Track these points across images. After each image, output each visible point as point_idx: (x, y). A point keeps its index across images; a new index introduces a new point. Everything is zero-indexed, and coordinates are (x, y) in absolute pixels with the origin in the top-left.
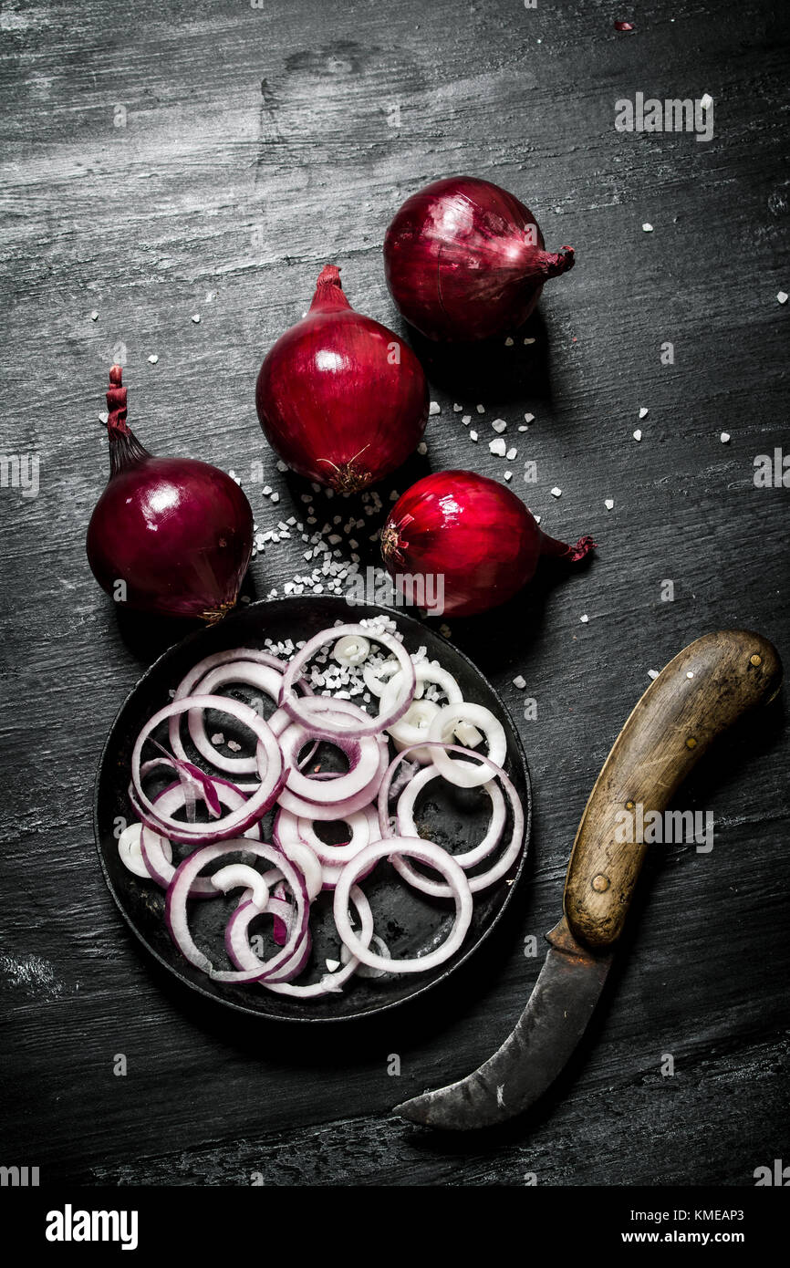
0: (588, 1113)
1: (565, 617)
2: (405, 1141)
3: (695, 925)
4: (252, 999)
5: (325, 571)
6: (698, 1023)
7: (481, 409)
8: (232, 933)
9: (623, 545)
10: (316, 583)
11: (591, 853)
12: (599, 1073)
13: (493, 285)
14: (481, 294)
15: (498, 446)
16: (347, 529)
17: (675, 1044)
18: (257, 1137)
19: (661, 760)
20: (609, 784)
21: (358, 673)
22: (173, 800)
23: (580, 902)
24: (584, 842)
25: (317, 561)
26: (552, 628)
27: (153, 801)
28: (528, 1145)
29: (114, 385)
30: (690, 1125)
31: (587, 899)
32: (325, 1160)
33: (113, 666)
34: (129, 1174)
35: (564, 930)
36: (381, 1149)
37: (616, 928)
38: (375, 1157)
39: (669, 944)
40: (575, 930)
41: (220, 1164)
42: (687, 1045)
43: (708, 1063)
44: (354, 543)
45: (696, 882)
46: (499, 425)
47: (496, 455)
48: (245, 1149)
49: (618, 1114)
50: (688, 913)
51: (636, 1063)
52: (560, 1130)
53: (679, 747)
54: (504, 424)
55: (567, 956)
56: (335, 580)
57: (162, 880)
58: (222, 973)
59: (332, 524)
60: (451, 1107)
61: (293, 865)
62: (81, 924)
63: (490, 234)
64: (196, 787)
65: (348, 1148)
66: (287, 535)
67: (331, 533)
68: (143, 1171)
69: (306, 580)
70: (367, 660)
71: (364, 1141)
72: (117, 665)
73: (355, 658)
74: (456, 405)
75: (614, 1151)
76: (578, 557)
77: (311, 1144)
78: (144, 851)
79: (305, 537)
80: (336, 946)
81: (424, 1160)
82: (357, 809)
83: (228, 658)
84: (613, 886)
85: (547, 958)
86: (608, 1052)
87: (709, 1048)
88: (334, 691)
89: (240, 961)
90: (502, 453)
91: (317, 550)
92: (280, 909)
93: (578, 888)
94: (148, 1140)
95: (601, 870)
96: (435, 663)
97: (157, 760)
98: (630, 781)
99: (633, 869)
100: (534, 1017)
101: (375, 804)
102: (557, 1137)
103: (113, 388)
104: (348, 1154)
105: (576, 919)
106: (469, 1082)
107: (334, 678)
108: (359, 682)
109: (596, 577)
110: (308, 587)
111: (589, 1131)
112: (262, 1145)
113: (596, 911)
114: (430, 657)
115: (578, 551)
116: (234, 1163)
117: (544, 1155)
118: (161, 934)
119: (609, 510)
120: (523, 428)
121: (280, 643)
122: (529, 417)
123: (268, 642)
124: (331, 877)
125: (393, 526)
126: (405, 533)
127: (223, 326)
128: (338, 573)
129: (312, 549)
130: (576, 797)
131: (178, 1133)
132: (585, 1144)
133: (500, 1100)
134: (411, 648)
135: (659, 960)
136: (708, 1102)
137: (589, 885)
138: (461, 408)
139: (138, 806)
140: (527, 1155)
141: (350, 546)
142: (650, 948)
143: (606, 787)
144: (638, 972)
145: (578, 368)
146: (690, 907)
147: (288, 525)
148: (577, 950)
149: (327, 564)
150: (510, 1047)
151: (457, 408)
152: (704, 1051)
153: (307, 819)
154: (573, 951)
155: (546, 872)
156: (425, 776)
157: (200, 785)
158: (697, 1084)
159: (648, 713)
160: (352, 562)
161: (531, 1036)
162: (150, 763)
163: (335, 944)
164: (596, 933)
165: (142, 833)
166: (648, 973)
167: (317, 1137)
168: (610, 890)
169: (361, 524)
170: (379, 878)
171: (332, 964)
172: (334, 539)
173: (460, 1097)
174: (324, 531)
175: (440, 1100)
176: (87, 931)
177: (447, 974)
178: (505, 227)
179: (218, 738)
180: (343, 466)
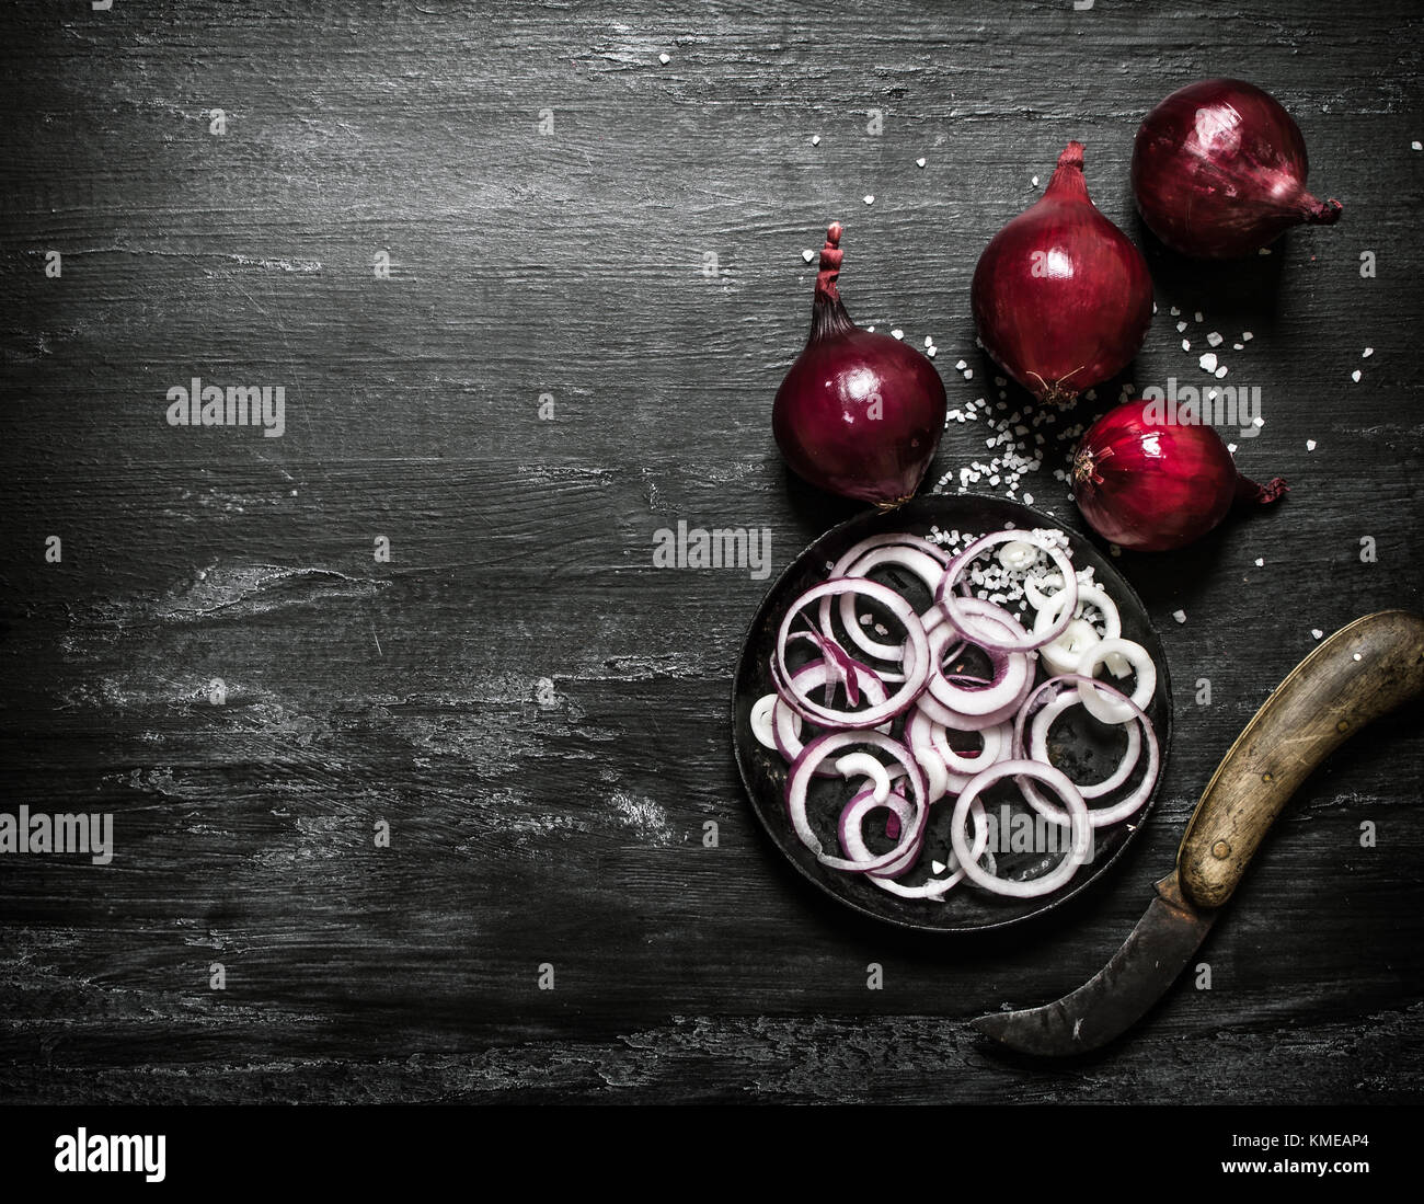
0: (1157, 1056)
1: (1240, 556)
2: (975, 1048)
3: (1302, 894)
4: (856, 889)
5: (1005, 463)
6: (1283, 991)
7: (1199, 318)
8: (847, 821)
9: (1316, 491)
10: (994, 473)
11: (1218, 818)
12: (1176, 1020)
13: (1246, 217)
14: (1231, 223)
15: (1208, 362)
16: (1036, 422)
17: (1256, 1007)
18: (834, 1016)
19: (1309, 738)
20: (1251, 751)
21: (1019, 578)
22: (812, 678)
23: (1197, 864)
24: (1213, 804)
25: (1000, 451)
26: (1224, 565)
27: (793, 674)
28: (1093, 1075)
29: (831, 245)
30: (1254, 1086)
31: (1204, 863)
32: (895, 1050)
33: (773, 521)
34: (706, 1026)
35: (1174, 883)
36: (951, 1050)
37: (1227, 894)
38: (943, 1056)
39: (1272, 908)
40: (1186, 889)
41: (794, 1034)
42: (1268, 1010)
43: (1284, 1031)
44: (1040, 439)
45: (1312, 852)
46: (1215, 339)
47: (1205, 371)
48: (820, 1023)
49: (1186, 1062)
50: (1298, 882)
51: (1214, 1018)
52: (1127, 1066)
53: (1329, 729)
54: (1220, 340)
55: (1171, 908)
56: (1013, 474)
57: (788, 755)
58: (830, 858)
59: (1021, 413)
60: (1027, 1030)
61: (921, 769)
62: (699, 777)
63: (1255, 162)
64: (839, 673)
65: (919, 1043)
66: (974, 417)
67: (1017, 424)
68: (720, 1026)
69: (984, 468)
70: (1032, 568)
71: (936, 1040)
72: (777, 521)
73: (1020, 565)
74: (1174, 308)
75: (1173, 1097)
76: (1267, 499)
77: (884, 1032)
78: (774, 724)
79: (991, 423)
80: (945, 850)
81: (991, 1070)
82: (993, 723)
83: (892, 541)
84: (1233, 855)
85: (1151, 906)
86: (1189, 1002)
87: (1288, 1018)
88: (991, 592)
89: (850, 850)
90: (1211, 370)
91: (1001, 439)
92: (898, 806)
93: (1198, 849)
94: (730, 997)
95: (1225, 837)
96: (1100, 586)
97: (802, 633)
98: (1272, 754)
99: (1256, 841)
100: (1125, 960)
101: (1013, 721)
102: (1122, 1072)
103: (829, 247)
104: (917, 1048)
105: (1189, 878)
106: (1050, 1009)
107: (993, 578)
108: (1019, 588)
109: (1279, 520)
110: (984, 476)
111: (1155, 1073)
112: (837, 1023)
113: (1211, 876)
114: (1096, 579)
115: (1269, 493)
116: (807, 1036)
117: (1105, 1087)
118: (777, 807)
119: (1310, 452)
120: (1238, 347)
121: (946, 532)
122: (1248, 336)
123: (935, 529)
124: (955, 786)
125: (1091, 455)
126: (1102, 466)
127: (947, 176)
128: (1018, 467)
129: (996, 437)
130: (1212, 745)
131: (760, 996)
132: (1147, 1084)
133: (1076, 1033)
134: (1078, 565)
135: (1258, 922)
136: (1276, 1069)
137: (1209, 850)
138: (1178, 313)
139: (777, 678)
140: (1089, 1084)
141: (1035, 441)
142: (1252, 909)
143: (1248, 753)
144: (1236, 930)
145: (1308, 292)
146: (1302, 877)
147: (976, 406)
148: (1182, 905)
149: (1008, 456)
150: (1096, 984)
151: (1175, 312)
152: (1281, 1019)
153: (942, 725)
154: (1179, 905)
155: (1167, 814)
156: (1066, 699)
157: (844, 673)
158: (1268, 1050)
159: (1305, 688)
160: (1034, 459)
161: (1119, 977)
162: (796, 635)
163: (944, 848)
164: (1206, 896)
165: (776, 705)
166: (1245, 933)
167: (891, 1027)
168: (1228, 859)
169: (1051, 419)
170: (1001, 794)
171: (938, 867)
172: (1021, 431)
173: (1038, 1022)
174: (1012, 421)
175: (1018, 1021)
176: (704, 785)
177: (1051, 906)
178: (1273, 155)
179: (866, 619)
180: (1051, 383)
